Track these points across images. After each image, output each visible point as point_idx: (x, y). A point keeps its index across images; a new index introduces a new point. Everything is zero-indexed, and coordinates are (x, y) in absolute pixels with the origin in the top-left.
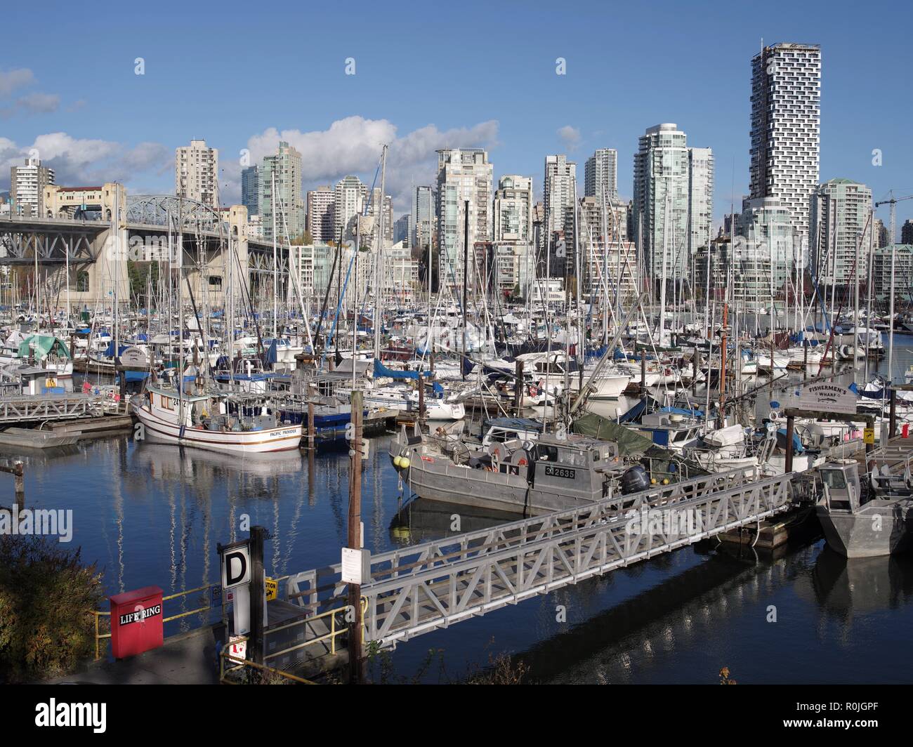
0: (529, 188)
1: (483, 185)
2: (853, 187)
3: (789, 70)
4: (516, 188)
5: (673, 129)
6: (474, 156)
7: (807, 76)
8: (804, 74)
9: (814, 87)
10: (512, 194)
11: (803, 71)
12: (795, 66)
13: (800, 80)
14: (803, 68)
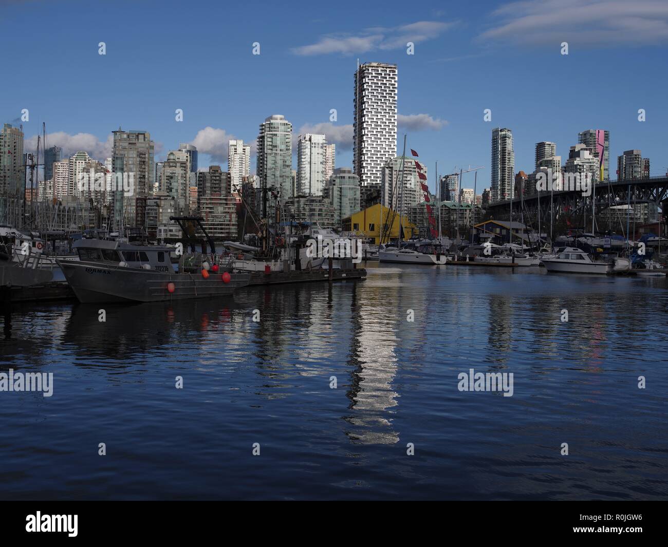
0: (187, 160)
1: (143, 156)
2: (409, 162)
3: (375, 81)
4: (177, 160)
5: (281, 119)
6: (138, 136)
7: (388, 85)
8: (386, 84)
9: (393, 93)
10: (174, 165)
11: (385, 82)
12: (380, 78)
13: (383, 88)
14: (385, 80)
